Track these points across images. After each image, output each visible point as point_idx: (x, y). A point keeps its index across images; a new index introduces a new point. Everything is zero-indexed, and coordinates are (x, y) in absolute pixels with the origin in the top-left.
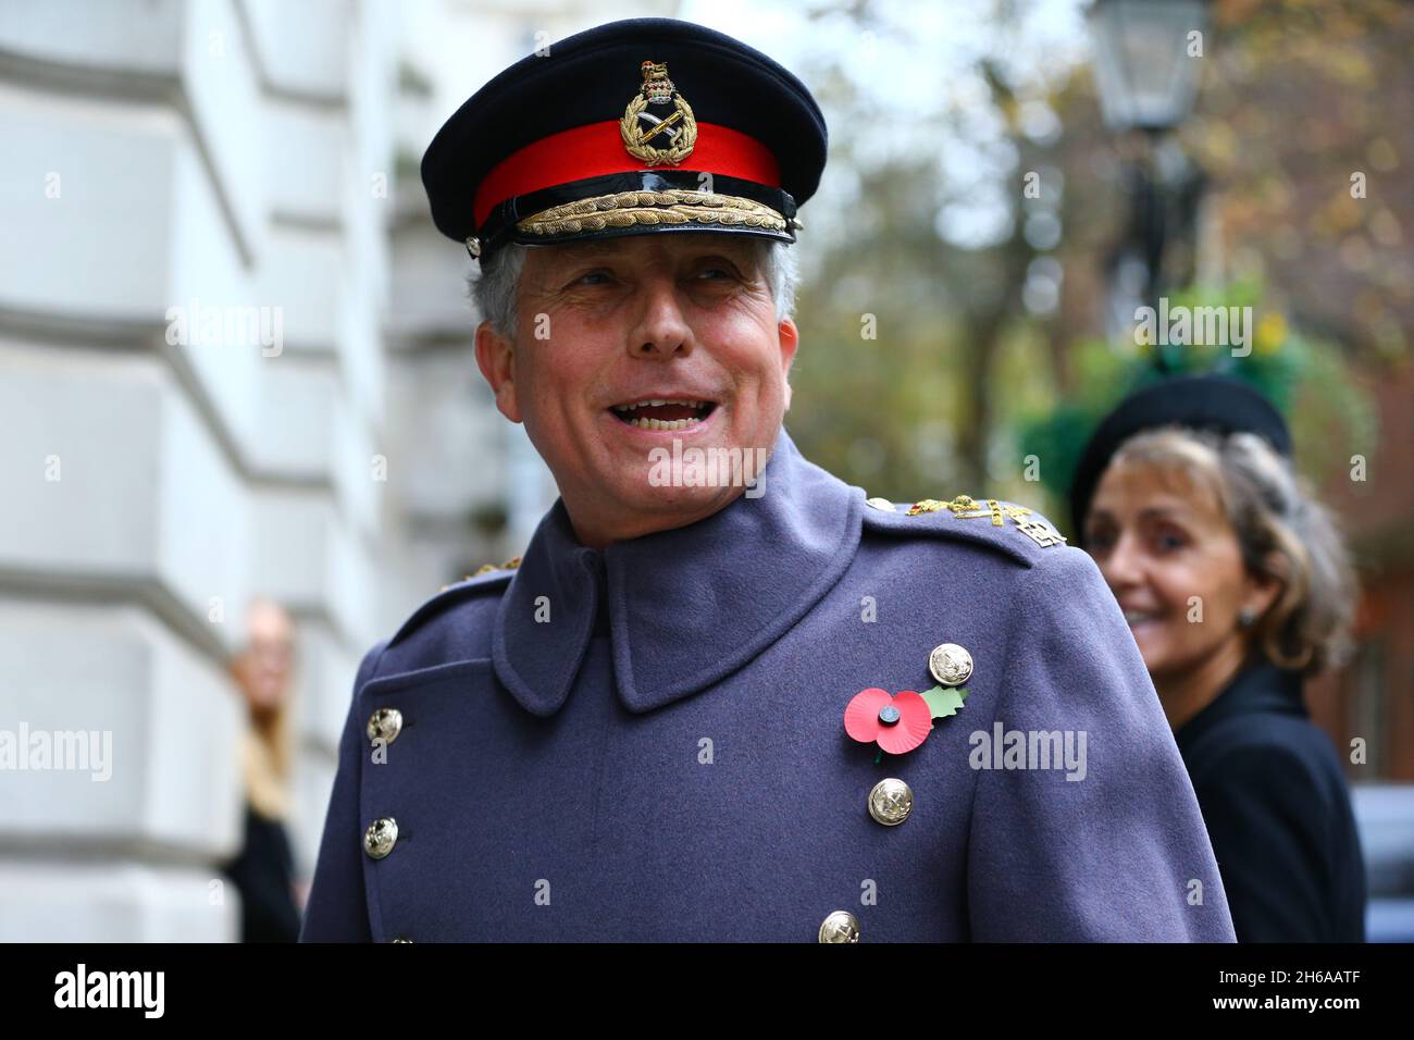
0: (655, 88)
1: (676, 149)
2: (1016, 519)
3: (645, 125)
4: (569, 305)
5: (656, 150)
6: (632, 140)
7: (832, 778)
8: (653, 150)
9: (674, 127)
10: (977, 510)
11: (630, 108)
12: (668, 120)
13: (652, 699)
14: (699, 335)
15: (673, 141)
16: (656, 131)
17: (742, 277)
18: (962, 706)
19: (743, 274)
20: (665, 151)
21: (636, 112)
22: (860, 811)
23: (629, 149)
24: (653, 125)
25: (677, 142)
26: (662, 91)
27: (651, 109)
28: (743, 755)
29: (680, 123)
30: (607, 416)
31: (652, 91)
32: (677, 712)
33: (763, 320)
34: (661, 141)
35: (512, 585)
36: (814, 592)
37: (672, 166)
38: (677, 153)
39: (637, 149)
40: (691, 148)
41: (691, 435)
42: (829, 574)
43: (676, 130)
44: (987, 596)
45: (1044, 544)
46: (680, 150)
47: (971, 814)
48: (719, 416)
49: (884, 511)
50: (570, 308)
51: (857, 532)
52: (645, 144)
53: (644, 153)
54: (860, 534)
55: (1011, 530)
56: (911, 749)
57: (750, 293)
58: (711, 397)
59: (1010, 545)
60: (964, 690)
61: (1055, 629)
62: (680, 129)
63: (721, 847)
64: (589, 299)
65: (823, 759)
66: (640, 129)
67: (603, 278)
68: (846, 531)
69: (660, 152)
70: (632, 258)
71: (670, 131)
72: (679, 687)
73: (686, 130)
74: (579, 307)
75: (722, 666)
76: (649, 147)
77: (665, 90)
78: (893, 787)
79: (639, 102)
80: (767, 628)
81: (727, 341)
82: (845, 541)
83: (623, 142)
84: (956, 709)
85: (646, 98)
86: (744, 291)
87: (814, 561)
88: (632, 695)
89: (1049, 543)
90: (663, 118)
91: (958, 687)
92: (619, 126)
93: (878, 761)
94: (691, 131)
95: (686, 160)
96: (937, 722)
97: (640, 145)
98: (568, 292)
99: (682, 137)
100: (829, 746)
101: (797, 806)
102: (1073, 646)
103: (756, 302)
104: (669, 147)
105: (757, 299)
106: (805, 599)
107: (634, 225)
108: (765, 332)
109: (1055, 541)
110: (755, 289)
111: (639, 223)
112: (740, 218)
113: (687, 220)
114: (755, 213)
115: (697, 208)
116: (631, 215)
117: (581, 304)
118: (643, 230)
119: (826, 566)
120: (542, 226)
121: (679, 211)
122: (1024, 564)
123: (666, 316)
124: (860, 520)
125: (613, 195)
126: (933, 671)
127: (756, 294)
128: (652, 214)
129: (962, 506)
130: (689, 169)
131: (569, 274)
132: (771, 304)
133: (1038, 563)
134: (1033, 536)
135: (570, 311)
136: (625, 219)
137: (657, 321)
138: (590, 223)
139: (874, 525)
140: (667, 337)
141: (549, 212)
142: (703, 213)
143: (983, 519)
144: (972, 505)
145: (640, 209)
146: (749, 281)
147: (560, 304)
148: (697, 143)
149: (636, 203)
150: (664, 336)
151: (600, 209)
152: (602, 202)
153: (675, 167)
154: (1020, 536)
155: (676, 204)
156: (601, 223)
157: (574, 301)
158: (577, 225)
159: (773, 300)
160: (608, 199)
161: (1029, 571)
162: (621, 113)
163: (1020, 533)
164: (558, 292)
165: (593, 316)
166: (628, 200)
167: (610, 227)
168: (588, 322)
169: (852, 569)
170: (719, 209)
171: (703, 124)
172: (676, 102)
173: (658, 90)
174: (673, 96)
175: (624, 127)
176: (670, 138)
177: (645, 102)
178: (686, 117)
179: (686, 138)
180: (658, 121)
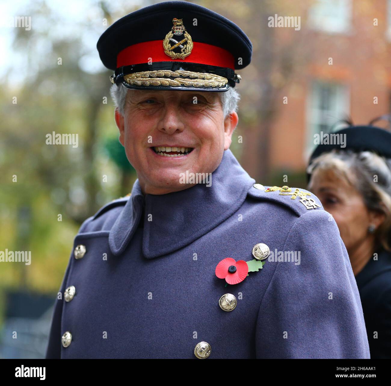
0: (177, 29)
1: (183, 53)
2: (301, 197)
3: (172, 43)
4: (139, 109)
6: (166, 49)
7: (209, 291)
8: (174, 53)
9: (183, 45)
10: (289, 192)
11: (167, 36)
12: (181, 42)
13: (153, 254)
14: (186, 125)
16: (176, 46)
17: (207, 102)
18: (262, 268)
19: (208, 100)
20: (179, 54)
21: (169, 38)
22: (216, 304)
23: (165, 52)
24: (175, 43)
25: (184, 51)
26: (179, 30)
27: (175, 37)
28: (180, 278)
29: (186, 43)
30: (149, 150)
31: (175, 30)
32: (162, 260)
33: (215, 119)
34: (178, 50)
35: (127, 204)
36: (221, 219)
37: (181, 59)
38: (183, 55)
39: (168, 52)
40: (189, 53)
41: (179, 160)
42: (228, 213)
43: (184, 46)
44: (281, 226)
45: (308, 208)
46: (185, 53)
47: (259, 311)
48: (192, 155)
49: (260, 190)
50: (140, 110)
51: (244, 197)
52: (171, 51)
53: (171, 54)
54: (245, 198)
55: (297, 201)
56: (238, 283)
57: (211, 108)
58: (191, 146)
59: (294, 207)
60: (264, 262)
61: (302, 242)
62: (185, 46)
63: (165, 313)
64: (147, 109)
65: (207, 283)
66: (170, 45)
67: (152, 101)
68: (240, 196)
69: (177, 54)
70: (164, 95)
71: (182, 46)
72: (164, 250)
73: (188, 46)
74: (143, 111)
75: (180, 244)
77: (181, 30)
78: (230, 297)
79: (170, 34)
80: (200, 231)
81: (198, 127)
82: (238, 200)
83: (163, 49)
84: (259, 269)
85: (173, 33)
86: (208, 108)
87: (224, 207)
88: (147, 252)
89: (312, 207)
90: (179, 41)
91: (262, 261)
93: (226, 286)
94: (190, 46)
95: (187, 57)
96: (251, 273)
97: (169, 51)
98: (140, 105)
99: (186, 48)
100: (210, 278)
101: (194, 300)
102: (309, 250)
103: (213, 112)
104: (181, 52)
105: (213, 110)
106: (216, 221)
107: (160, 86)
108: (215, 124)
109: (315, 207)
110: (213, 107)
111: (162, 85)
112: (201, 84)
113: (180, 85)
114: (211, 81)
115: (185, 80)
116: (159, 81)
117: (144, 110)
118: (163, 87)
119: (228, 209)
120: (129, 80)
121: (178, 81)
122: (298, 216)
123: (170, 120)
124: (247, 193)
125: (156, 71)
126: (253, 253)
127: (213, 109)
128: (167, 81)
129: (284, 190)
130: (187, 61)
131: (141, 98)
132: (221, 112)
133: (302, 215)
134: (305, 205)
135: (139, 112)
136: (156, 83)
137: (167, 122)
138: (144, 83)
139: (251, 195)
140: (170, 128)
141: (133, 75)
142: (188, 82)
143: (289, 196)
144: (288, 190)
145: (164, 79)
146: (210, 104)
147: (137, 108)
148: (193, 51)
149: (163, 76)
150: (169, 128)
151: (150, 77)
152: (151, 73)
153: (182, 60)
154: (300, 204)
155: (178, 77)
156: (148, 83)
157: (141, 108)
158: (139, 83)
159: (223, 110)
160: (153, 73)
161: (298, 219)
162: (164, 38)
163: (300, 203)
164: (136, 104)
165: (147, 114)
166: (160, 74)
167: (151, 85)
168: (145, 116)
169: (239, 211)
170: (195, 80)
171: (196, 43)
172: (185, 35)
173: (178, 30)
174: (184, 32)
175: (164, 43)
176: (181, 49)
177: (173, 34)
178: (188, 41)
179: (187, 49)
180: (177, 42)
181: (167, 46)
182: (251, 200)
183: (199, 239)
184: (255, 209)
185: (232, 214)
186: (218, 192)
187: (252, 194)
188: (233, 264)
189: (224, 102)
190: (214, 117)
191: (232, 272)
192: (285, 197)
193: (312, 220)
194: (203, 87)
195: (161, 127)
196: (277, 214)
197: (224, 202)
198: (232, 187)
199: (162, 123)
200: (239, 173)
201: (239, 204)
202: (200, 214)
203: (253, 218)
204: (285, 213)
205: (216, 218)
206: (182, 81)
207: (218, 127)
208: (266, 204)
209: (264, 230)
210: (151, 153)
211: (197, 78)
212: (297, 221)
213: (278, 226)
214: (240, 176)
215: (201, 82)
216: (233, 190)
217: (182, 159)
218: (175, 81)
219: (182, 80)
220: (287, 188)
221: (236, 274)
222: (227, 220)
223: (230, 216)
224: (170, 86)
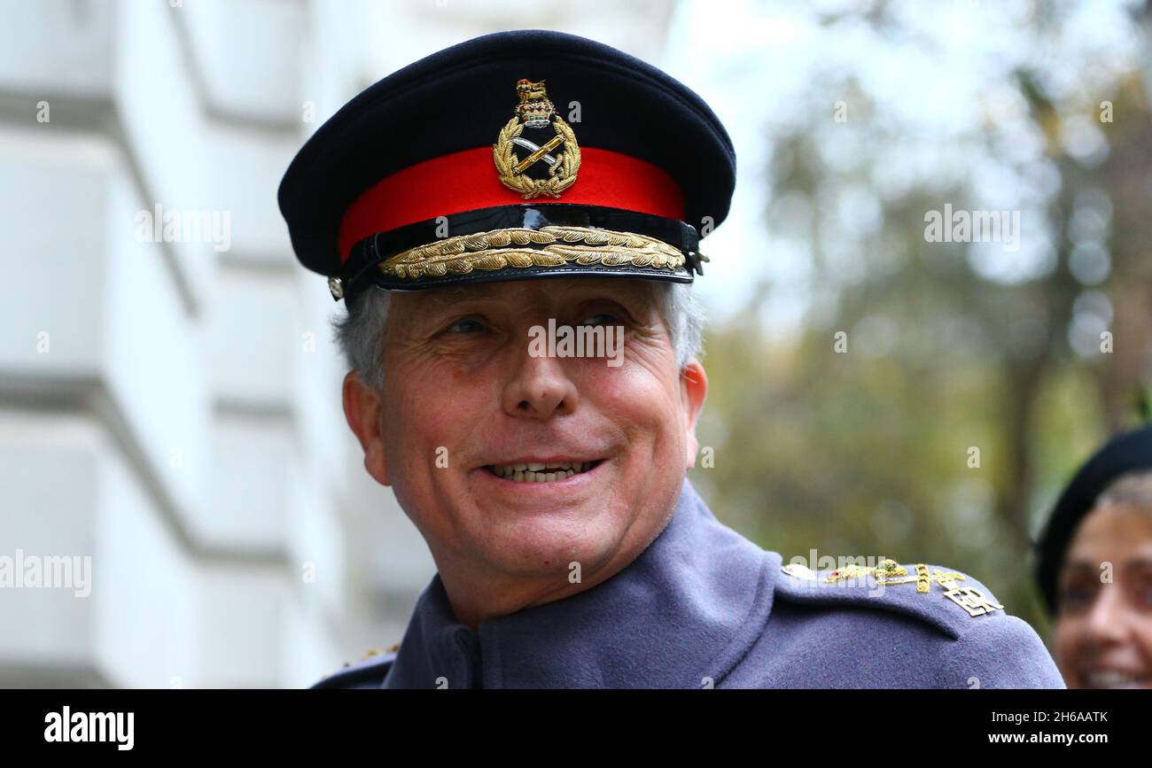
0: (532, 110)
1: (556, 179)
2: (944, 585)
3: (521, 152)
4: (438, 355)
5: (533, 180)
6: (506, 169)
8: (529, 181)
9: (554, 154)
10: (902, 575)
11: (505, 133)
12: (547, 147)
14: (583, 389)
15: (552, 170)
16: (533, 159)
17: (634, 322)
19: (637, 320)
20: (543, 181)
21: (511, 137)
23: (503, 179)
24: (528, 152)
25: (557, 171)
26: (539, 113)
27: (528, 133)
29: (561, 149)
31: (528, 113)
34: (540, 171)
37: (551, 198)
38: (557, 184)
39: (512, 180)
40: (573, 178)
42: (734, 650)
43: (556, 158)
45: (974, 613)
46: (561, 179)
50: (439, 359)
51: (767, 602)
52: (521, 174)
53: (520, 184)
54: (770, 605)
55: (937, 598)
57: (643, 338)
58: (597, 457)
59: (935, 614)
62: (560, 157)
64: (459, 350)
66: (515, 157)
67: (477, 326)
68: (755, 602)
69: (538, 182)
70: (506, 303)
71: (549, 159)
73: (567, 157)
74: (449, 358)
76: (524, 177)
77: (543, 112)
79: (513, 126)
81: (617, 394)
82: (753, 612)
83: (497, 172)
85: (521, 121)
86: (636, 337)
87: (716, 635)
89: (981, 611)
90: (540, 144)
92: (492, 155)
94: (573, 157)
95: (567, 191)
97: (515, 175)
98: (436, 341)
99: (562, 165)
103: (650, 348)
104: (548, 177)
105: (652, 345)
107: (504, 268)
108: (662, 382)
109: (989, 610)
110: (649, 334)
111: (511, 266)
112: (625, 259)
113: (565, 262)
114: (645, 250)
115: (576, 247)
116: (501, 257)
117: (450, 354)
118: (514, 274)
119: (730, 641)
120: (405, 269)
121: (556, 252)
122: (950, 636)
123: (543, 371)
124: (772, 589)
125: (484, 233)
127: (650, 340)
128: (524, 256)
130: (570, 201)
131: (438, 321)
132: (670, 351)
133: (965, 634)
134: (963, 604)
135: (438, 362)
136: (494, 262)
137: (533, 377)
138: (455, 267)
139: (787, 594)
140: (545, 395)
141: (413, 253)
142: (583, 253)
143: (909, 586)
144: (898, 570)
145: (512, 250)
146: (642, 326)
147: (428, 355)
148: (580, 172)
149: (508, 243)
150: (541, 394)
151: (468, 250)
152: (471, 241)
153: (555, 199)
154: (948, 604)
155: (553, 243)
156: (468, 266)
157: (442, 352)
158: (441, 269)
159: (673, 346)
160: (478, 239)
161: (954, 644)
162: (495, 139)
163: (948, 601)
164: (426, 341)
165: (464, 369)
166: (499, 239)
167: (478, 270)
168: (458, 375)
169: (761, 644)
170: (604, 248)
171: (588, 150)
172: (557, 125)
173: (536, 111)
174: (553, 118)
175: (497, 155)
176: (549, 166)
177: (521, 125)
178: (567, 143)
179: (567, 166)
180: (535, 147)
181: (506, 161)
185: (745, 656)
186: (693, 594)
189: (675, 326)
190: (657, 364)
193: (997, 644)
194: (629, 265)
195: (515, 399)
197: (717, 621)
198: (722, 578)
199: (516, 387)
200: (727, 539)
201: (758, 624)
203: (815, 659)
204: (910, 633)
205: (702, 669)
206: (567, 252)
207: (669, 392)
208: (842, 616)
211: (604, 244)
212: (952, 651)
213: (899, 673)
214: (733, 547)
215: (624, 255)
216: (729, 582)
218: (547, 254)
219: (568, 250)
222: (734, 673)
223: (739, 662)
224: (536, 266)
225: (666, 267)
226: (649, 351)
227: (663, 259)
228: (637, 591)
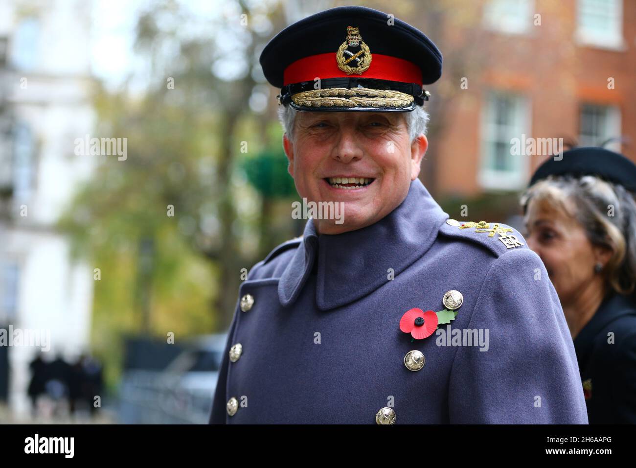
0: (352, 39)
1: (360, 67)
2: (500, 234)
3: (347, 56)
4: (310, 134)
5: (351, 67)
6: (340, 62)
7: (392, 347)
8: (349, 68)
9: (360, 57)
10: (487, 228)
11: (341, 48)
12: (357, 54)
13: (329, 305)
14: (365, 151)
15: (359, 64)
16: (351, 59)
17: (390, 124)
18: (454, 319)
19: (391, 123)
20: (355, 68)
21: (343, 50)
22: (401, 363)
23: (339, 66)
24: (350, 56)
25: (361, 64)
27: (350, 49)
28: (359, 334)
29: (363, 55)
30: (323, 182)
31: (350, 40)
32: (340, 312)
33: (399, 144)
34: (353, 64)
36: (408, 262)
37: (358, 75)
38: (360, 69)
39: (342, 67)
40: (367, 67)
41: (357, 193)
42: (416, 254)
43: (360, 59)
44: (477, 270)
45: (508, 247)
46: (362, 68)
47: (451, 368)
48: (373, 186)
49: (454, 227)
51: (435, 236)
52: (346, 65)
53: (346, 69)
54: (436, 237)
55: (495, 239)
56: (425, 337)
57: (394, 131)
58: (371, 176)
59: (492, 247)
60: (456, 312)
61: (500, 288)
62: (362, 58)
63: (342, 374)
64: (319, 133)
65: (390, 338)
66: (344, 58)
67: (325, 124)
68: (430, 235)
69: (352, 68)
71: (358, 59)
72: (341, 301)
73: (365, 58)
74: (314, 136)
75: (360, 293)
76: (347, 66)
77: (356, 40)
78: (417, 354)
79: (344, 45)
80: (383, 277)
81: (379, 153)
82: (428, 239)
83: (337, 64)
84: (451, 321)
85: (348, 43)
86: (390, 131)
87: (411, 248)
88: (322, 302)
89: (513, 246)
90: (354, 53)
91: (454, 311)
92: (336, 55)
93: (412, 341)
94: (368, 58)
95: (365, 72)
96: (440, 325)
97: (344, 65)
98: (310, 128)
99: (363, 62)
100: (393, 333)
101: (375, 359)
102: (509, 296)
103: (396, 135)
104: (357, 67)
105: (397, 134)
106: (402, 265)
107: (332, 106)
108: (399, 150)
109: (517, 245)
110: (396, 129)
111: (335, 106)
112: (382, 104)
113: (357, 105)
114: (393, 99)
115: (363, 98)
116: (331, 101)
117: (315, 134)
118: (335, 108)
119: (416, 251)
120: (298, 101)
121: (354, 100)
122: (496, 256)
123: (346, 146)
124: (437, 230)
125: (329, 89)
126: (444, 303)
127: (397, 132)
128: (341, 101)
129: (481, 226)
130: (366, 77)
131: (312, 121)
132: (406, 135)
133: (502, 256)
134: (505, 243)
135: (310, 137)
136: (329, 103)
137: (342, 148)
138: (314, 103)
140: (345, 156)
141: (302, 94)
142: (366, 101)
143: (487, 233)
144: (486, 226)
145: (337, 98)
146: (393, 126)
147: (308, 133)
148: (372, 64)
149: (337, 94)
151: (321, 96)
152: (323, 92)
153: (359, 75)
154: (499, 243)
155: (354, 96)
156: (319, 104)
157: (312, 133)
158: (309, 103)
159: (408, 133)
160: (325, 91)
161: (496, 260)
162: (337, 50)
163: (499, 241)
164: (306, 128)
165: (320, 140)
166: (333, 93)
167: (323, 106)
168: (317, 142)
169: (429, 252)
170: (374, 99)
171: (375, 55)
172: (362, 45)
173: (354, 40)
174: (360, 43)
175: (337, 56)
176: (357, 62)
177: (347, 45)
178: (366, 53)
179: (365, 62)
180: (352, 55)
181: (341, 59)
182: (443, 238)
183: (382, 287)
184: (448, 250)
185: (421, 257)
186: (404, 231)
187: (444, 232)
188: (421, 315)
189: (410, 124)
190: (399, 142)
191: (419, 324)
192: (481, 234)
193: (513, 261)
194: (384, 106)
195: (334, 155)
196: (472, 255)
197: (411, 242)
198: (420, 224)
199: (336, 150)
200: (430, 206)
201: (428, 245)
202: (383, 258)
203: (444, 260)
204: (482, 253)
205: (402, 261)
206: (358, 100)
207: (403, 154)
209: (457, 274)
210: (324, 185)
211: (376, 96)
212: (495, 262)
213: (474, 270)
214: (430, 210)
215: (381, 102)
216: (422, 227)
217: (360, 192)
218: (351, 101)
220: (485, 224)
221: (424, 327)
223: (418, 259)
224: (345, 106)
225: (401, 106)
226: (396, 137)
227: (400, 102)
228: (383, 230)
